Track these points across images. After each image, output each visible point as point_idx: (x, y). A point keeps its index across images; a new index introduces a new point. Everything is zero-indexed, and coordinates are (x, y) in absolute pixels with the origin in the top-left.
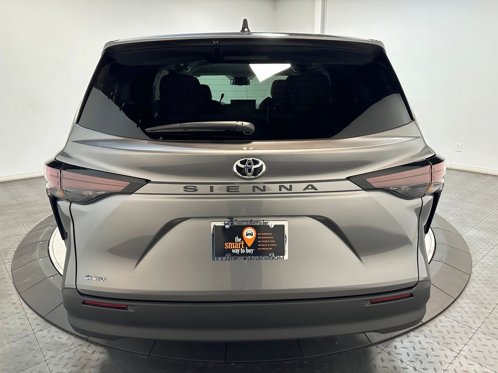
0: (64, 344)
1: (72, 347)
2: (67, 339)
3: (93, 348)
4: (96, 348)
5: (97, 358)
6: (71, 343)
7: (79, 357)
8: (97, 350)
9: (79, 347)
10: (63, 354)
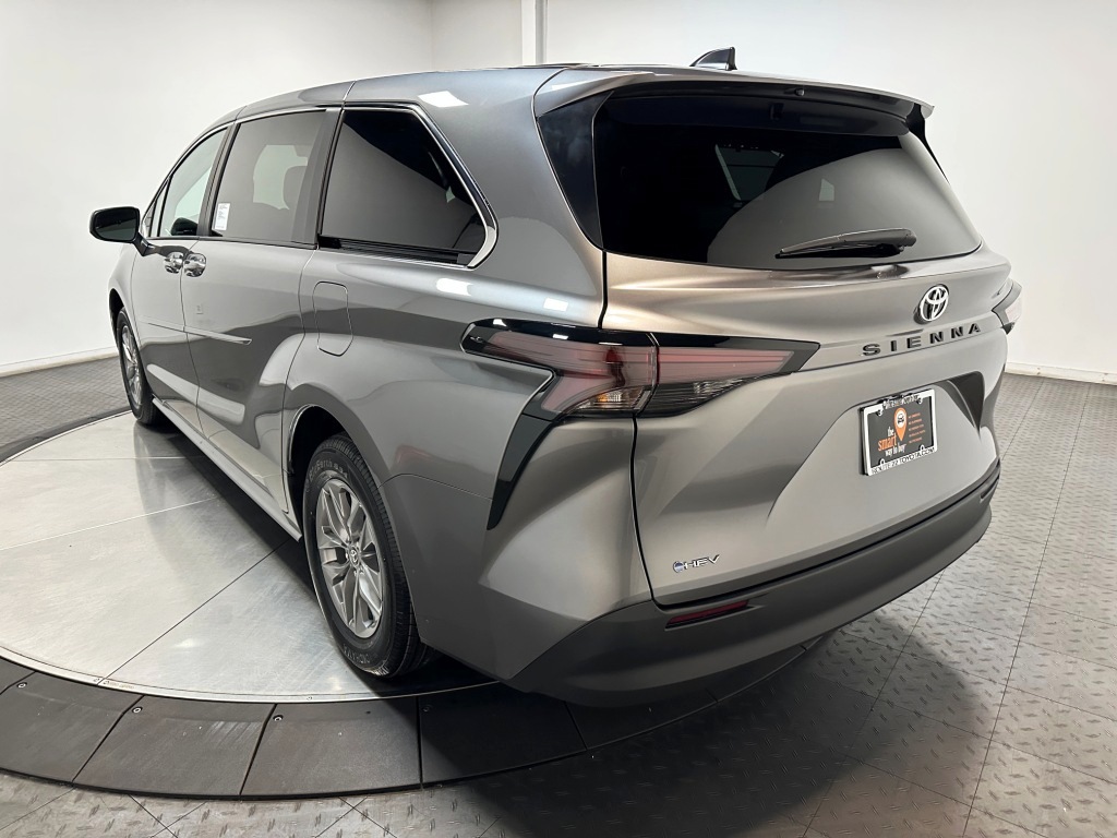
0: (12, 803)
1: (35, 806)
2: (16, 791)
3: (92, 800)
4: (99, 800)
5: (106, 823)
6: (29, 799)
7: (57, 828)
8: (102, 805)
9: (53, 804)
10: (13, 827)
